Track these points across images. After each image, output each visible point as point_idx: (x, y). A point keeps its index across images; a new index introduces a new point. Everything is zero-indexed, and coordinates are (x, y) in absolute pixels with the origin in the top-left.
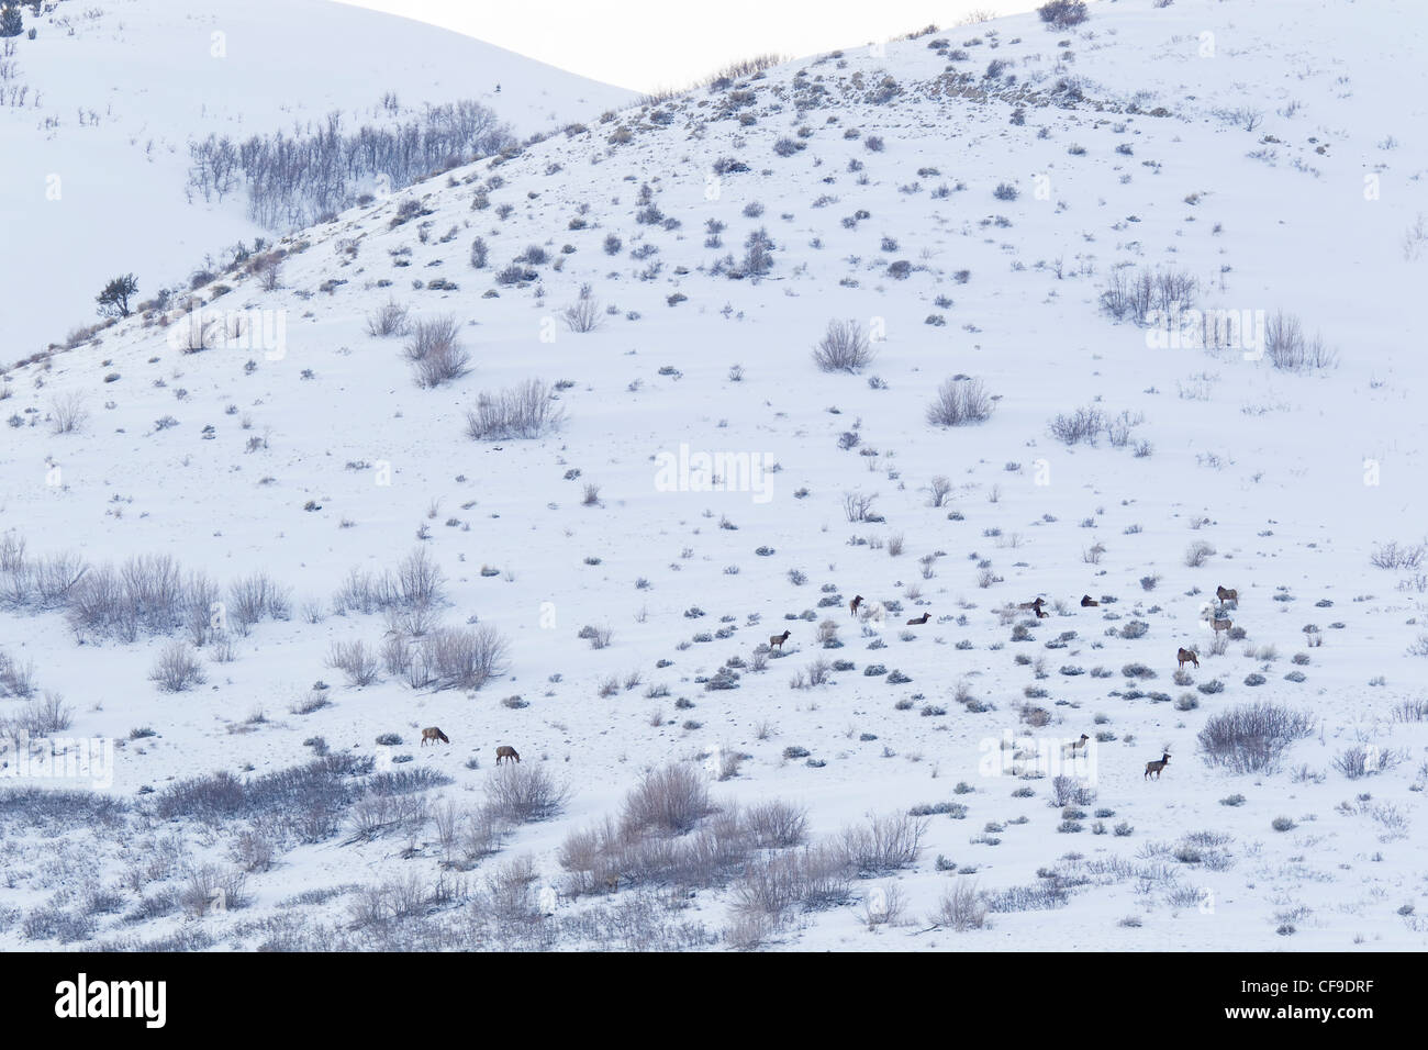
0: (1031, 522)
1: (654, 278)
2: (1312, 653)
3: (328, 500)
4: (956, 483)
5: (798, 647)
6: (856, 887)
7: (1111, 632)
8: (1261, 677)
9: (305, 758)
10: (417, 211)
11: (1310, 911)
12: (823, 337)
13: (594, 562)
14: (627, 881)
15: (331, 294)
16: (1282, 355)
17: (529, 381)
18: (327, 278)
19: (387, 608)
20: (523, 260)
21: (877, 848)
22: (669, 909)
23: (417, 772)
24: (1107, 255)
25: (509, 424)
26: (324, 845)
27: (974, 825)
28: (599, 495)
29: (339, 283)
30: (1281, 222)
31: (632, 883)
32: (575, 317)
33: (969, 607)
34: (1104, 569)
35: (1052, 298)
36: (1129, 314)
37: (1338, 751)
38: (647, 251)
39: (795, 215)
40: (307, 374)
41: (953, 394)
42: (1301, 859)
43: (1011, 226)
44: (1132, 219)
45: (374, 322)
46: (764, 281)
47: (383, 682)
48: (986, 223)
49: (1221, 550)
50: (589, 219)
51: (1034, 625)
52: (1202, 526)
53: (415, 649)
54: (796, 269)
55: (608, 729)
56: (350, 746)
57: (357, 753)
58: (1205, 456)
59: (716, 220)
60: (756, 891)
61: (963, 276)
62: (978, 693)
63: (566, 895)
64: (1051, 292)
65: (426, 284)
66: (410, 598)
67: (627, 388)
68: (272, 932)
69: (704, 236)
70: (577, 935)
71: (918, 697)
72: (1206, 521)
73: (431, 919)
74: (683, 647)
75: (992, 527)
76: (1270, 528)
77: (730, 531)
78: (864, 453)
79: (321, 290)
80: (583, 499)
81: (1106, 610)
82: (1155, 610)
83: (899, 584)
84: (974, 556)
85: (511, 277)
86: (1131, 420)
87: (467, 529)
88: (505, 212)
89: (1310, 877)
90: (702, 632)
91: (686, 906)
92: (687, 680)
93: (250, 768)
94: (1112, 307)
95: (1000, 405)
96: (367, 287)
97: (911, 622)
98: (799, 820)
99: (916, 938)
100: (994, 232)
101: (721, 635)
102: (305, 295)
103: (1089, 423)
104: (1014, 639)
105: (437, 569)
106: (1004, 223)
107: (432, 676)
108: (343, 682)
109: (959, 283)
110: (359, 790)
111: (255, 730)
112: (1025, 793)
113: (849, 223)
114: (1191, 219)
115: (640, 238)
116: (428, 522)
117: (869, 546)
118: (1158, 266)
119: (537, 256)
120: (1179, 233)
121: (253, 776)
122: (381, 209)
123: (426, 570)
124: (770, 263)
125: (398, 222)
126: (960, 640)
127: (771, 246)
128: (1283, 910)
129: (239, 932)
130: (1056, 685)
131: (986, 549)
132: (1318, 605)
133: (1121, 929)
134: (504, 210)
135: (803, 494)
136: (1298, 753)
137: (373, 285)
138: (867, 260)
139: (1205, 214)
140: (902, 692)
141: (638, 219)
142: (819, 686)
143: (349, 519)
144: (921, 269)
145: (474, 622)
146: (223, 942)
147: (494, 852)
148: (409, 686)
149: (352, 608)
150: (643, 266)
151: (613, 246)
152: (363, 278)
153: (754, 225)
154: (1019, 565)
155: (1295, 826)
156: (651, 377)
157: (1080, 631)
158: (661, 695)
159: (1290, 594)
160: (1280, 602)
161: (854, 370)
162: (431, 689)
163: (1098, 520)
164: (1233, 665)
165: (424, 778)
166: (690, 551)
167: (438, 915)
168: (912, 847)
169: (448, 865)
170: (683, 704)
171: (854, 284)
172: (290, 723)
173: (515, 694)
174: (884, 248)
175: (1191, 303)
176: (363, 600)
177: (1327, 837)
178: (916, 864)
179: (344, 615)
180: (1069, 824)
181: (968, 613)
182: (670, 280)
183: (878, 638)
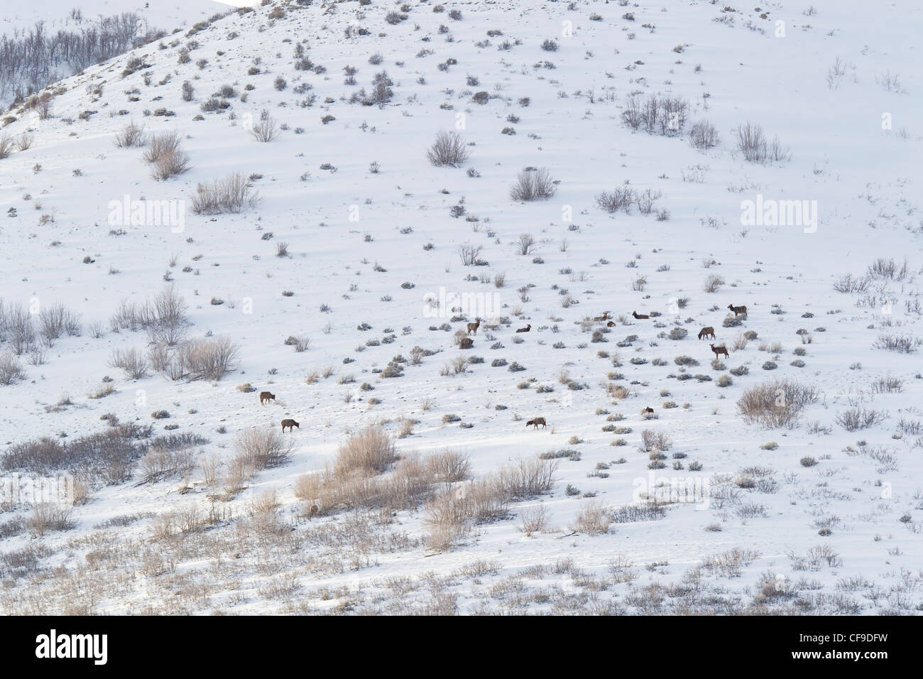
0: (592, 264)
1: (311, 106)
2: (806, 347)
3: (99, 255)
4: (537, 238)
5: (442, 348)
6: (512, 507)
7: (662, 335)
8: (774, 364)
9: (103, 428)
10: (140, 66)
11: (838, 520)
12: (434, 142)
13: (290, 294)
14: (345, 506)
15: (87, 121)
16: (752, 153)
17: (233, 174)
18: (83, 110)
19: (148, 327)
20: (219, 95)
21: (523, 480)
22: (379, 524)
23: (183, 435)
24: (624, 87)
25: (221, 203)
26: (123, 486)
27: (588, 465)
28: (288, 250)
29: (92, 113)
30: (741, 64)
31: (349, 508)
32: (258, 132)
33: (559, 320)
34: (648, 294)
35: (588, 116)
36: (643, 125)
37: (838, 412)
38: (304, 88)
39: (406, 63)
40: (77, 173)
41: (528, 179)
42: (825, 485)
43: (555, 68)
44: (639, 63)
45: (120, 137)
46: (388, 107)
47: (151, 376)
48: (538, 66)
49: (729, 281)
50: (262, 68)
51: (606, 331)
52: (711, 266)
53: (173, 355)
54: (409, 98)
55: (315, 404)
56: (134, 420)
57: (139, 423)
58: (706, 219)
59: (351, 66)
60: (441, 511)
61: (525, 102)
62: (575, 377)
63: (304, 516)
64: (587, 112)
65: (153, 112)
66: (163, 320)
67: (299, 178)
68: (94, 545)
69: (343, 77)
70: (316, 543)
71: (533, 380)
72: (714, 263)
73: (209, 534)
74: (360, 350)
75: (565, 267)
76: (759, 266)
77: (381, 273)
78: (469, 220)
79: (80, 118)
80: (277, 253)
81: (655, 321)
82: (690, 320)
83: (506, 306)
84: (555, 287)
85: (212, 107)
86: (652, 196)
87: (198, 274)
88: (203, 64)
89: (834, 497)
90: (373, 339)
91: (391, 522)
92: (366, 371)
93: (64, 435)
94: (630, 121)
95: (559, 187)
96: (112, 115)
97: (519, 331)
98: (464, 462)
99: (561, 541)
100: (543, 72)
101: (386, 341)
102: (70, 121)
103: (624, 198)
104: (593, 341)
105: (182, 300)
106: (550, 66)
107: (186, 372)
108: (123, 376)
109: (523, 107)
110: (144, 449)
111: (65, 410)
112: (620, 443)
113: (443, 68)
114: (679, 63)
115: (298, 79)
116: (171, 269)
117: (480, 281)
118: (659, 94)
119: (229, 92)
120: (672, 72)
121: (68, 440)
122: (113, 65)
123: (174, 300)
124: (391, 94)
125: (127, 73)
126: (556, 342)
127: (390, 83)
128: (821, 519)
129: (71, 546)
130: (628, 371)
131: (563, 281)
132: (803, 316)
133: (707, 533)
134: (202, 63)
135: (430, 247)
136: (810, 414)
137: (116, 114)
138: (458, 92)
139: (689, 59)
140: (520, 377)
141: (296, 67)
142: (460, 375)
143: (115, 268)
144: (496, 97)
145: (210, 335)
146: (60, 553)
147: (245, 489)
148: (170, 378)
149: (123, 327)
150: (303, 98)
151: (281, 85)
152: (108, 109)
153: (378, 69)
154: (588, 292)
155: (817, 463)
156: (315, 171)
157: (641, 335)
158: (349, 382)
159: (783, 309)
160: (775, 315)
161: (456, 165)
162: (185, 380)
163: (638, 262)
164: (752, 357)
165: (189, 440)
166: (356, 286)
167: (213, 531)
168: (548, 478)
169: (215, 498)
170: (367, 388)
171: (450, 108)
172: (89, 404)
173: (246, 383)
174: (469, 83)
175: (685, 118)
176: (131, 322)
177: (841, 470)
178: (551, 491)
179: (118, 332)
180: (656, 462)
181: (559, 324)
182: (322, 107)
183: (497, 341)
